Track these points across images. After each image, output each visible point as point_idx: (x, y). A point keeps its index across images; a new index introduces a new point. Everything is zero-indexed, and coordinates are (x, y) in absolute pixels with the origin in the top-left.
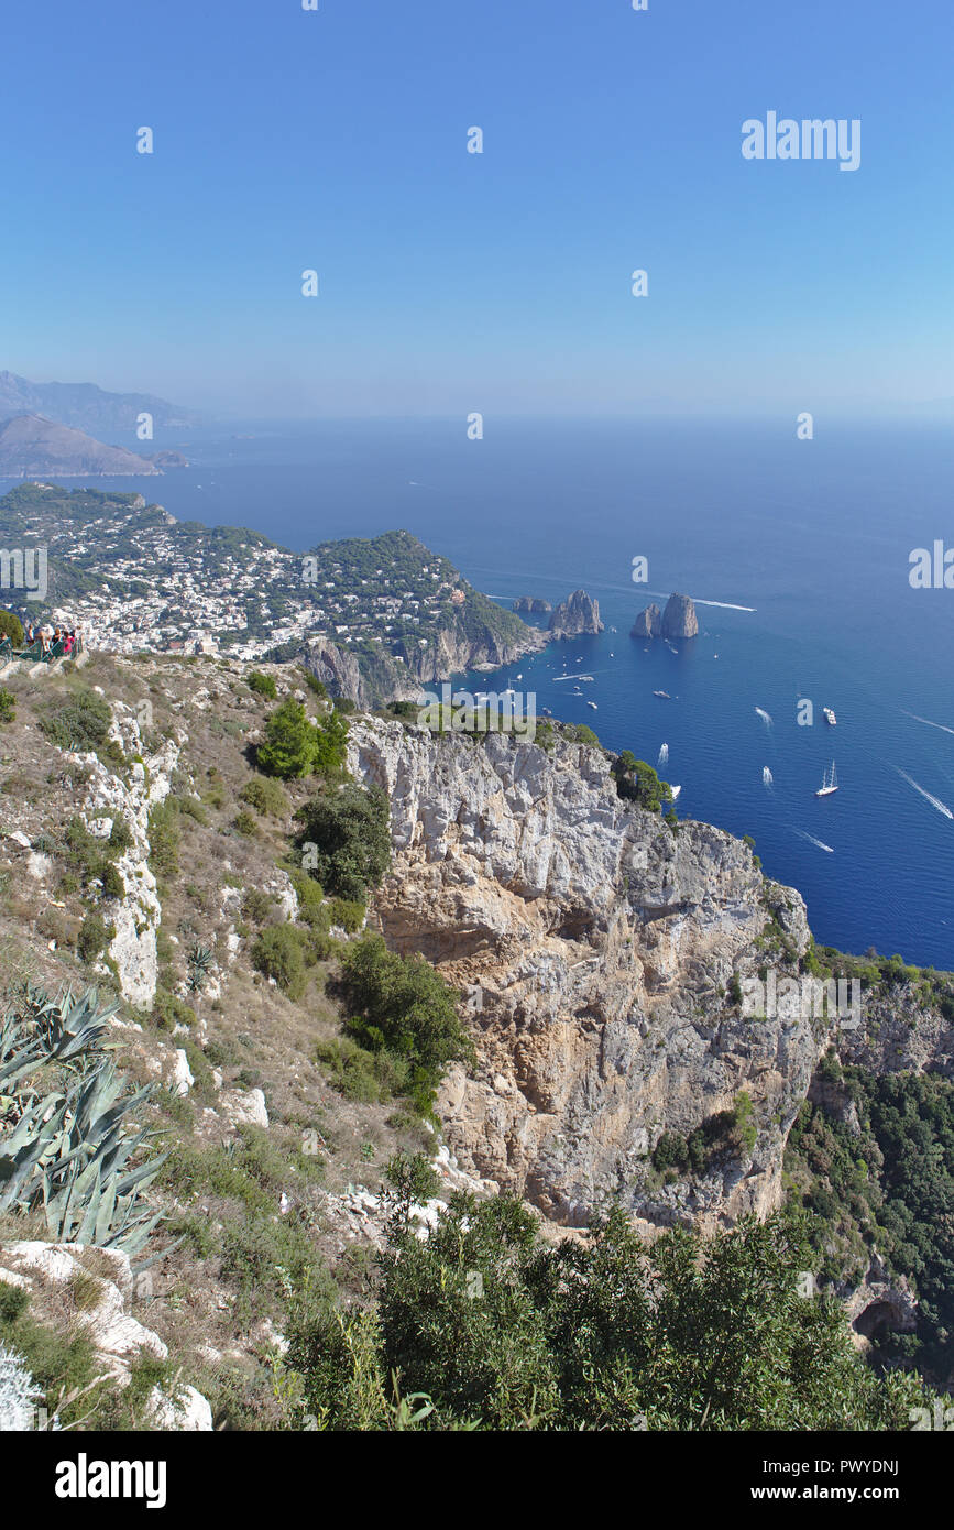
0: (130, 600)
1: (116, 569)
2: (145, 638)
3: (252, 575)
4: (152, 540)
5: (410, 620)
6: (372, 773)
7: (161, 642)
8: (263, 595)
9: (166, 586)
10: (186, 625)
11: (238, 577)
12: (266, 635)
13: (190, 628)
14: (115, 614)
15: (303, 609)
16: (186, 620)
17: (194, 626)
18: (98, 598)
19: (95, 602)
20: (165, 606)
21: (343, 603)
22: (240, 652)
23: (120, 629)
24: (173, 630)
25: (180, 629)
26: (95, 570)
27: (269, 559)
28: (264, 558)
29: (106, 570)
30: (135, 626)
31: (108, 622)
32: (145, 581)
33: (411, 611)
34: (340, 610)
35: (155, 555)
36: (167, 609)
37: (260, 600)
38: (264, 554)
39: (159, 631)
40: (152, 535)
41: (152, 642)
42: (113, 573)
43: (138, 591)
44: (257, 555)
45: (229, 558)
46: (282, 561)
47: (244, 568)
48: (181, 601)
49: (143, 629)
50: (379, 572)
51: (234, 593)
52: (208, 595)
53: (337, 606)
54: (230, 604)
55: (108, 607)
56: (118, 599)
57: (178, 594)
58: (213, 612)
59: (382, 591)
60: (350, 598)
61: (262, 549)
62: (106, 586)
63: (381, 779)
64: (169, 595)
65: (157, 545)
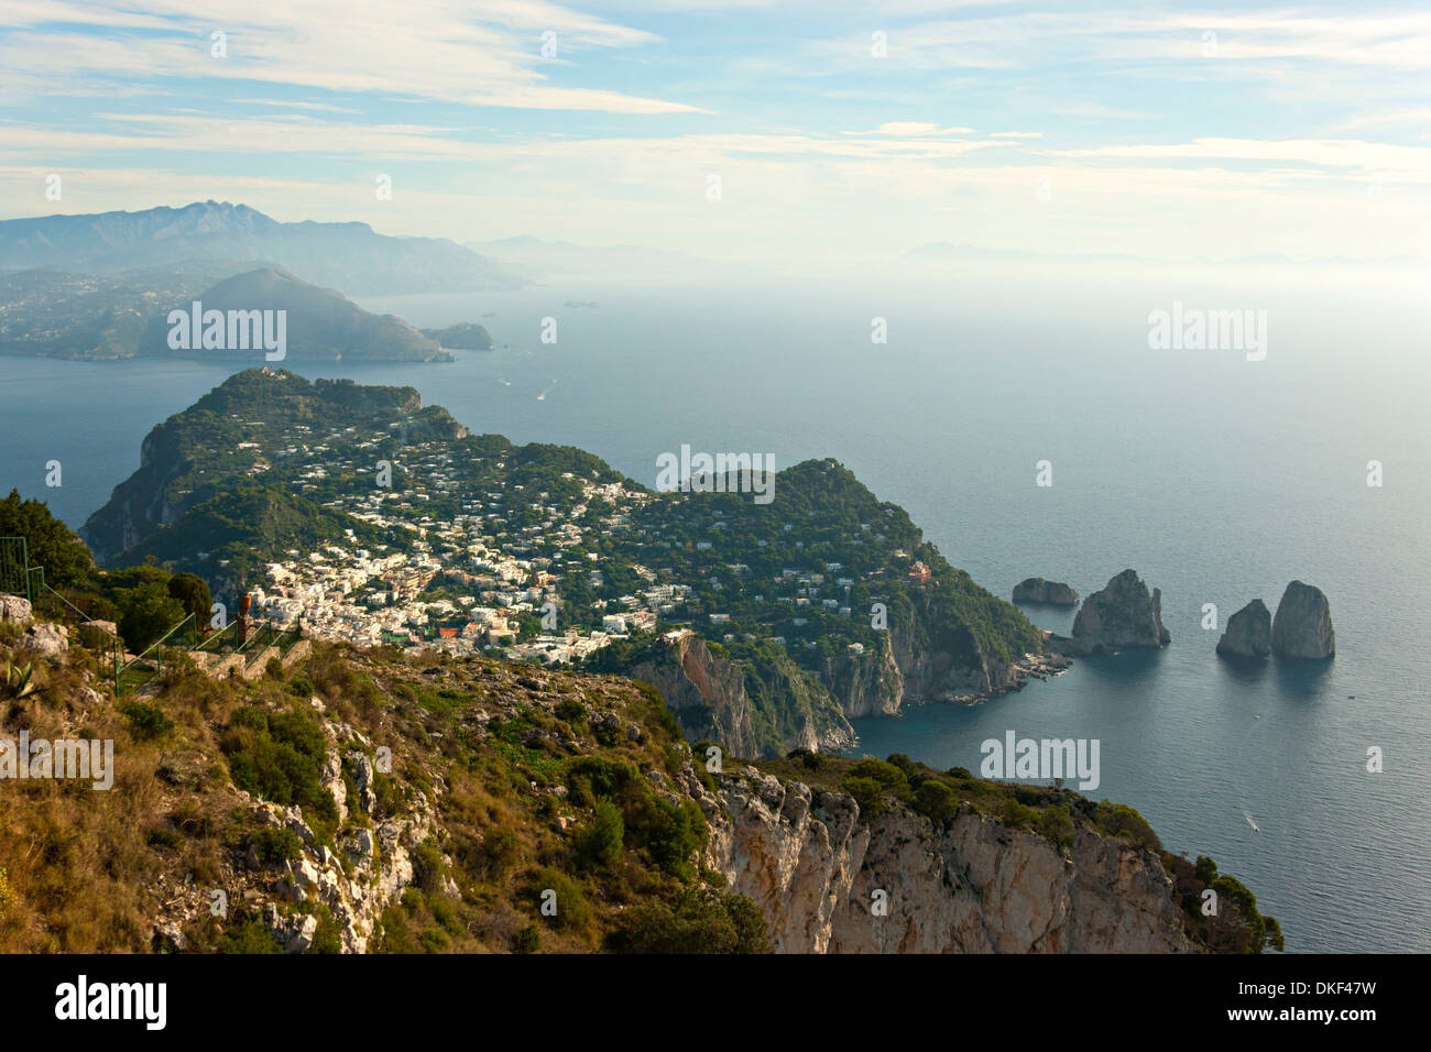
0: (384, 555)
1: (366, 506)
2: (401, 616)
3: (580, 522)
4: (427, 462)
5: (836, 611)
6: (754, 868)
7: (425, 626)
8: (593, 556)
9: (442, 535)
10: (465, 600)
11: (557, 525)
12: (594, 623)
13: (473, 606)
14: (360, 578)
15: (658, 583)
16: (466, 592)
17: (479, 603)
18: (336, 549)
19: (332, 555)
20: (438, 567)
21: (725, 577)
22: (549, 649)
23: (365, 602)
24: (446, 606)
25: (457, 604)
26: (335, 505)
27: (608, 499)
28: (600, 496)
29: (353, 507)
30: (389, 598)
31: (347, 590)
32: (409, 526)
33: (838, 593)
34: (718, 586)
35: (430, 486)
36: (439, 573)
37: (587, 564)
38: (601, 490)
39: (425, 607)
40: (427, 454)
41: (410, 625)
42: (362, 511)
43: (400, 542)
44: (589, 491)
45: (544, 495)
46: (629, 502)
47: (568, 513)
48: (463, 559)
49: (399, 604)
50: (788, 527)
51: (548, 550)
52: (506, 553)
53: (714, 580)
54: (540, 568)
55: (351, 564)
56: (366, 553)
57: (458, 550)
58: (513, 582)
59: (791, 558)
60: (737, 567)
61: (599, 483)
62: (350, 532)
63: (768, 882)
64: (446, 550)
65: (432, 470)
